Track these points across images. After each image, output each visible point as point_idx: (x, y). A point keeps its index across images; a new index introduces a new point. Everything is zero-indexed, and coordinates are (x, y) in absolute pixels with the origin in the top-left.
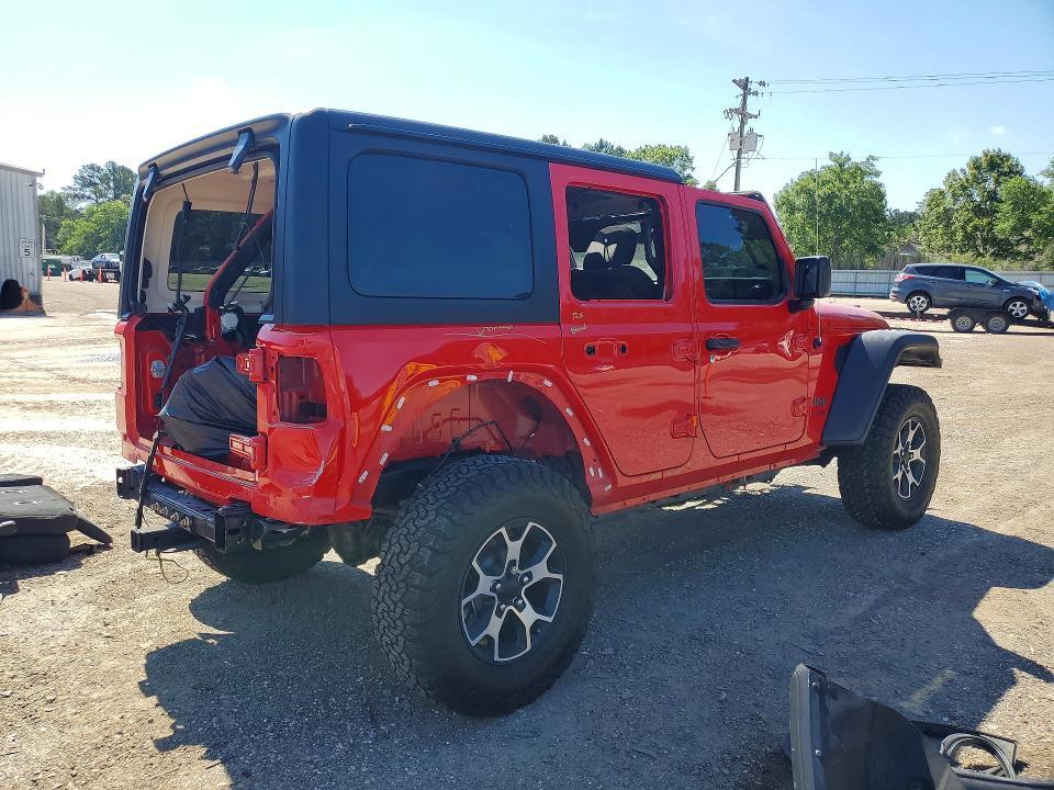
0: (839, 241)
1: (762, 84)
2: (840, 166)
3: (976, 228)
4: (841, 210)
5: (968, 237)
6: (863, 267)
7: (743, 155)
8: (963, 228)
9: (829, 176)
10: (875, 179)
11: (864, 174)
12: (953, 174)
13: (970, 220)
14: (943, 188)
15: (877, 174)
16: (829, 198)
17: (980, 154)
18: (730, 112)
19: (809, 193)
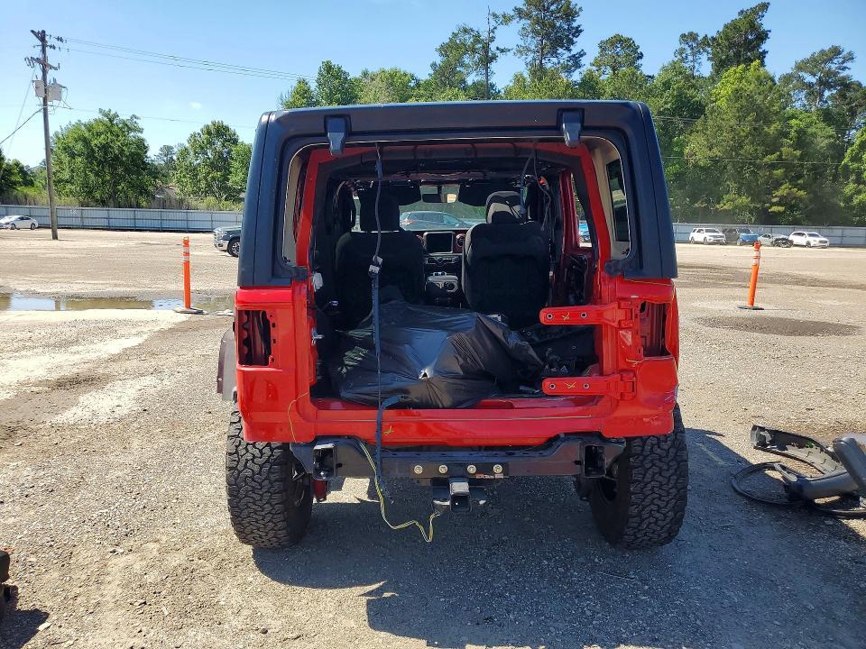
0: (116, 184)
1: (60, 39)
2: (111, 121)
3: (213, 178)
4: (116, 158)
5: (209, 186)
6: (138, 206)
7: (49, 103)
8: (205, 178)
9: (102, 129)
10: (139, 134)
11: (130, 129)
12: (193, 136)
13: (209, 173)
14: (187, 145)
15: (141, 131)
16: (105, 148)
17: (210, 124)
18: (32, 60)
19: (86, 142)
